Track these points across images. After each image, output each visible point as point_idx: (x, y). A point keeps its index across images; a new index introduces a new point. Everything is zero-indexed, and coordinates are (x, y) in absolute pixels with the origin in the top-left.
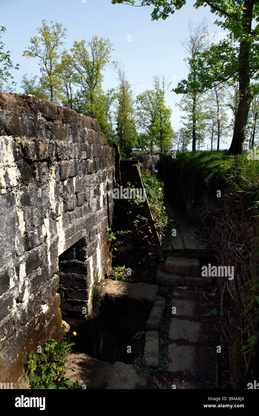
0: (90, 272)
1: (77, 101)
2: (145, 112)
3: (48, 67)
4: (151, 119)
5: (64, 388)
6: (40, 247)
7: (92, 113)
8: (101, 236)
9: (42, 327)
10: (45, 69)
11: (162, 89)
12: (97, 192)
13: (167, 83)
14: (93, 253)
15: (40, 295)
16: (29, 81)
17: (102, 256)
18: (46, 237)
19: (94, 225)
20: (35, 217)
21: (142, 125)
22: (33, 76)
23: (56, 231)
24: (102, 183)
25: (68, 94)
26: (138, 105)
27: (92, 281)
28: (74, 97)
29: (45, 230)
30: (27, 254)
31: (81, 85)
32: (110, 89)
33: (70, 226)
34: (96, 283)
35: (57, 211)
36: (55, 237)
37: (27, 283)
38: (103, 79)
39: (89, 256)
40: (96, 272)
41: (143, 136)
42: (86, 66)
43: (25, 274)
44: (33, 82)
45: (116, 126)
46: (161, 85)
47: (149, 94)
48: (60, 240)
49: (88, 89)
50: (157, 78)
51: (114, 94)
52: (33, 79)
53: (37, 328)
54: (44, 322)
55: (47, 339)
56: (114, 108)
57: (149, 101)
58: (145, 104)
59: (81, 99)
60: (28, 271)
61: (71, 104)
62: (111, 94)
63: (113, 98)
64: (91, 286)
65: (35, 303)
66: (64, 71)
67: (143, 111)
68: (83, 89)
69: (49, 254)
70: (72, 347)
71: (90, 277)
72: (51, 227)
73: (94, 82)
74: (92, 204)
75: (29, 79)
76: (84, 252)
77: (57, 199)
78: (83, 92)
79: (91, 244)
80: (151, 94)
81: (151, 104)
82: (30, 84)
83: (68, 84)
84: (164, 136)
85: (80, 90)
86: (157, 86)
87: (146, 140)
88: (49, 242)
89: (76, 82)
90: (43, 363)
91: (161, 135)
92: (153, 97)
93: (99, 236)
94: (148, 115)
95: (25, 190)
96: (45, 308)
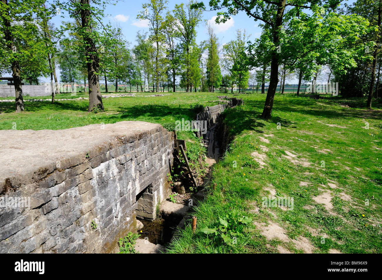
0: (155, 199)
1: (177, 51)
2: (229, 58)
3: (155, 27)
4: (233, 64)
5: (133, 253)
6: (127, 194)
7: (188, 61)
8: (163, 180)
9: (126, 227)
10: (153, 29)
11: (243, 40)
12: (161, 160)
13: (247, 35)
14: (157, 189)
15: (126, 214)
16: (142, 36)
17: (163, 189)
18: (130, 189)
19: (158, 176)
20: (125, 183)
21: (227, 69)
22: (145, 32)
23: (135, 185)
24: (164, 154)
25: (170, 45)
26: (224, 53)
27: (156, 203)
28: (175, 47)
29: (130, 187)
30: (121, 198)
31: (180, 39)
32: (203, 41)
33: (143, 181)
34: (159, 203)
35: (136, 177)
36: (134, 188)
37: (120, 210)
38: (196, 34)
39: (154, 191)
40: (159, 198)
41: (227, 77)
42: (184, 24)
43: (119, 206)
44: (145, 37)
45: (206, 70)
46: (242, 36)
47: (233, 44)
48: (137, 189)
49: (185, 42)
50: (240, 31)
51: (206, 45)
52: (144, 35)
53: (124, 227)
54: (127, 224)
55: (128, 232)
56: (205, 56)
57: (233, 50)
58: (230, 52)
59: (180, 50)
60: (121, 205)
61: (173, 53)
62: (203, 45)
63: (204, 49)
64: (155, 205)
65: (124, 218)
66: (168, 28)
67: (227, 57)
68: (182, 42)
69: (131, 196)
70: (140, 237)
71: (155, 201)
72: (132, 185)
73: (190, 37)
74: (157, 166)
75: (141, 34)
76: (152, 190)
77: (136, 172)
78: (181, 45)
79: (156, 185)
80: (234, 44)
81: (234, 52)
82: (142, 38)
83: (171, 37)
84: (242, 78)
85: (179, 43)
86: (239, 37)
87: (229, 80)
88: (131, 192)
89: (177, 36)
90: (126, 242)
91: (240, 77)
92: (236, 46)
93: (162, 180)
94: (231, 61)
95: (120, 175)
96: (128, 219)
